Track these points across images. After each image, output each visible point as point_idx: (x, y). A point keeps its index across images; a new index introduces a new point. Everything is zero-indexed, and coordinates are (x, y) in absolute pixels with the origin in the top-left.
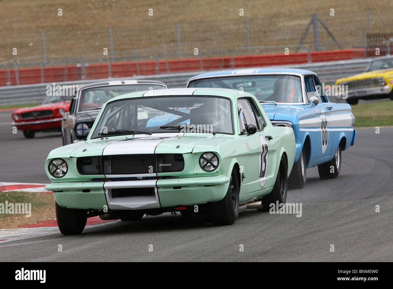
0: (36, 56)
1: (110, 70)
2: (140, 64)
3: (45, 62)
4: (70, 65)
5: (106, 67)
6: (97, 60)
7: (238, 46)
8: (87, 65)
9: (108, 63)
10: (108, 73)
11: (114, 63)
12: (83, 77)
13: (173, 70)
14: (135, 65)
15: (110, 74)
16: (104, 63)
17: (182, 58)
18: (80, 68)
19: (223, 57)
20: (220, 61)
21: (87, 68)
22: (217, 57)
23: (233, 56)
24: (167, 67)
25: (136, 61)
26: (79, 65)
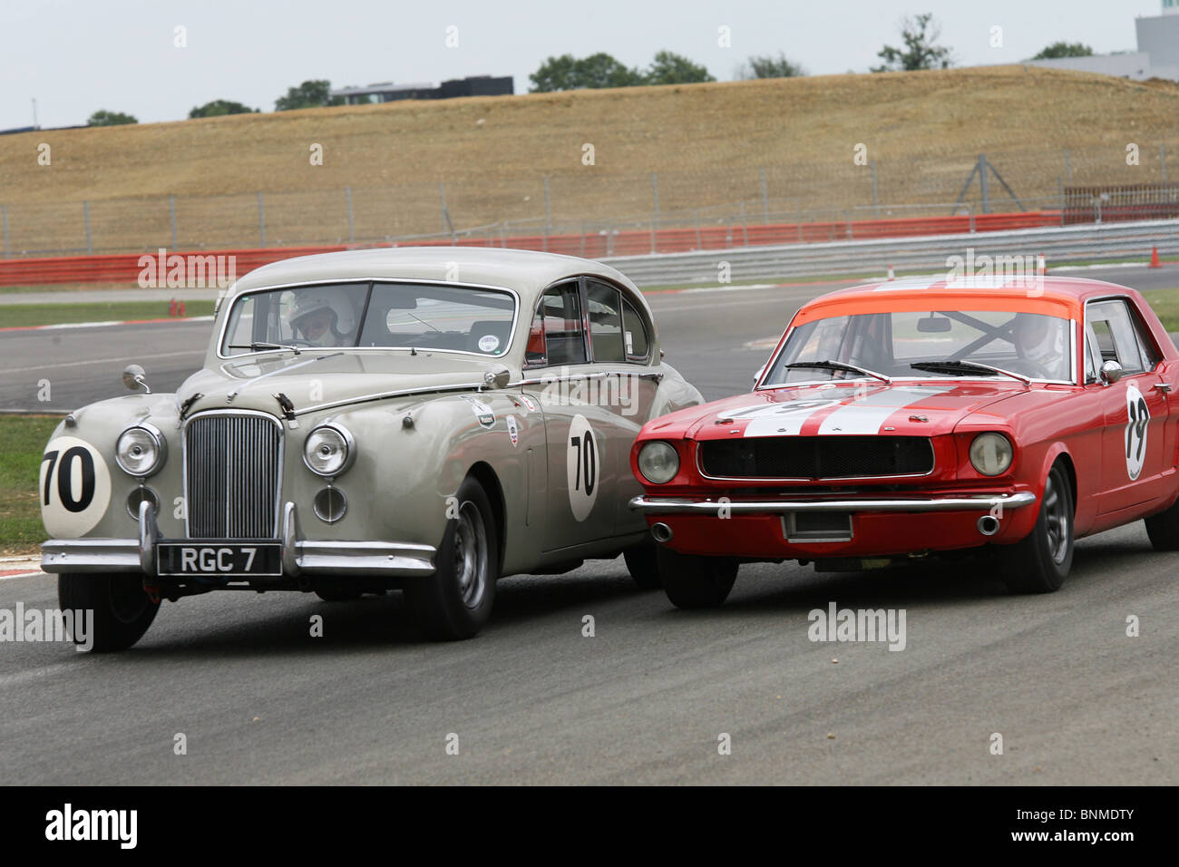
0: (535, 218)
1: (653, 242)
2: (701, 232)
3: (550, 226)
4: (589, 233)
5: (648, 235)
6: (633, 225)
7: (858, 205)
8: (616, 232)
9: (651, 230)
10: (649, 245)
11: (660, 229)
12: (610, 252)
13: (754, 242)
14: (693, 233)
15: (653, 248)
16: (644, 230)
17: (768, 223)
18: (604, 237)
19: (834, 222)
20: (829, 227)
21: (615, 237)
22: (826, 222)
23: (851, 220)
24: (745, 237)
25: (695, 227)
26: (603, 233)
